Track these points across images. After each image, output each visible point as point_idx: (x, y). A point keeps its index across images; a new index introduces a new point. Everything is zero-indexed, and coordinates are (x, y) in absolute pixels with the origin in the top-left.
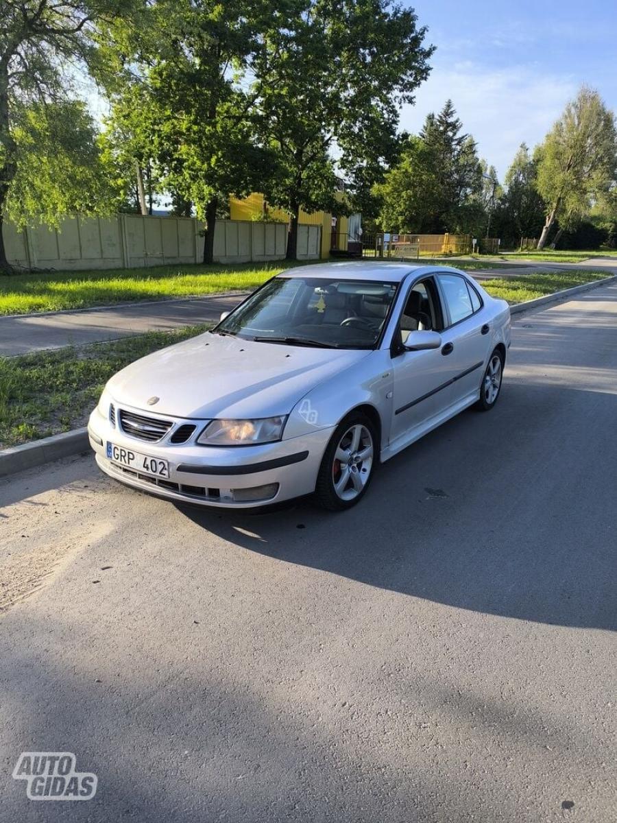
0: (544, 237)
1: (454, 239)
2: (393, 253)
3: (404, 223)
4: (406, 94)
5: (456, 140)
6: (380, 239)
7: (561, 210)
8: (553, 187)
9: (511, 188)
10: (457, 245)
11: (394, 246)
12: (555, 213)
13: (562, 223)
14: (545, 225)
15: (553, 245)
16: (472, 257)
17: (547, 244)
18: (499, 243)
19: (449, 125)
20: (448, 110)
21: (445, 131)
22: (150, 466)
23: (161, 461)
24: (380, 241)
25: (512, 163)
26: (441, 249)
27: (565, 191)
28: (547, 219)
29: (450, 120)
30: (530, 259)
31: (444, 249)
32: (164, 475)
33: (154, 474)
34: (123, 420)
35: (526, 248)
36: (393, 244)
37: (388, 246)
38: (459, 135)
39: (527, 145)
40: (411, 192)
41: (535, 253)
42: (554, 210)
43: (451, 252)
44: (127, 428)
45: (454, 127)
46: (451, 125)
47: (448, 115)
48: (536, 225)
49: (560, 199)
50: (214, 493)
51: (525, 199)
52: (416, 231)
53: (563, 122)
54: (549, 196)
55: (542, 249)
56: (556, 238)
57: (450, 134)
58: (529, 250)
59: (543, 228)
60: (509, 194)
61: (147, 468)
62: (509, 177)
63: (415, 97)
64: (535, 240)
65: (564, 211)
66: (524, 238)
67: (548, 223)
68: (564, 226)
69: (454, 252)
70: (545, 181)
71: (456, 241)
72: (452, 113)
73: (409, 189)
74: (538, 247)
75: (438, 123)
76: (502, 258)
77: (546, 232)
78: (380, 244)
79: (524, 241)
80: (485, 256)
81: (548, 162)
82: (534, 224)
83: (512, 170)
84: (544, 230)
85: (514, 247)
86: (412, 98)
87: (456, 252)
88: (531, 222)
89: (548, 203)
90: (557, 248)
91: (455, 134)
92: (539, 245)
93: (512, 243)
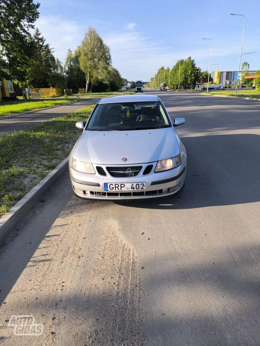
0: (87, 87)
1: (54, 90)
2: (31, 97)
3: (30, 84)
4: (30, 24)
5: (44, 46)
6: (24, 91)
7: (91, 77)
8: (86, 67)
9: (69, 67)
10: (56, 92)
11: (30, 94)
12: (89, 78)
13: (92, 82)
14: (86, 83)
15: (91, 91)
16: (65, 97)
17: (89, 90)
18: (72, 91)
19: (39, 39)
20: (38, 32)
21: (38, 42)
22: (135, 187)
23: (141, 183)
24: (24, 92)
25: (66, 57)
26: (50, 94)
27: (91, 69)
28: (87, 80)
29: (40, 37)
30: (88, 96)
31: (51, 94)
32: (144, 189)
33: (138, 190)
34: (110, 171)
35: (81, 92)
36: (30, 93)
37: (28, 94)
38: (45, 44)
39: (71, 50)
40: (30, 69)
41: (85, 94)
42: (89, 77)
43: (54, 95)
44: (114, 174)
45: (42, 40)
46: (41, 40)
47: (38, 35)
48: (82, 83)
49: (90, 72)
50: (161, 191)
51: (75, 72)
52: (36, 86)
53: (85, 41)
54: (86, 71)
55: (87, 93)
56: (91, 88)
57: (41, 43)
58: (83, 93)
59: (86, 84)
60: (69, 71)
61: (134, 188)
62: (67, 63)
63: (34, 26)
64: (84, 89)
65: (92, 77)
66: (80, 88)
67: (88, 82)
68: (93, 83)
69: (56, 95)
70: (83, 65)
71: (56, 91)
72: (39, 34)
73: (28, 68)
74: (86, 92)
75: (34, 38)
76: (78, 97)
77: (88, 86)
78: (24, 93)
79: (80, 89)
80: (70, 96)
81: (82, 57)
82: (82, 82)
83: (67, 60)
84: (87, 85)
85: (76, 92)
86: (33, 26)
87: (57, 95)
88: (80, 82)
89: (86, 74)
90: (93, 92)
91: (43, 43)
92: (86, 91)
93: (75, 91)
